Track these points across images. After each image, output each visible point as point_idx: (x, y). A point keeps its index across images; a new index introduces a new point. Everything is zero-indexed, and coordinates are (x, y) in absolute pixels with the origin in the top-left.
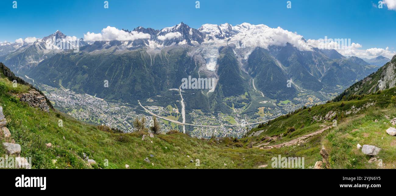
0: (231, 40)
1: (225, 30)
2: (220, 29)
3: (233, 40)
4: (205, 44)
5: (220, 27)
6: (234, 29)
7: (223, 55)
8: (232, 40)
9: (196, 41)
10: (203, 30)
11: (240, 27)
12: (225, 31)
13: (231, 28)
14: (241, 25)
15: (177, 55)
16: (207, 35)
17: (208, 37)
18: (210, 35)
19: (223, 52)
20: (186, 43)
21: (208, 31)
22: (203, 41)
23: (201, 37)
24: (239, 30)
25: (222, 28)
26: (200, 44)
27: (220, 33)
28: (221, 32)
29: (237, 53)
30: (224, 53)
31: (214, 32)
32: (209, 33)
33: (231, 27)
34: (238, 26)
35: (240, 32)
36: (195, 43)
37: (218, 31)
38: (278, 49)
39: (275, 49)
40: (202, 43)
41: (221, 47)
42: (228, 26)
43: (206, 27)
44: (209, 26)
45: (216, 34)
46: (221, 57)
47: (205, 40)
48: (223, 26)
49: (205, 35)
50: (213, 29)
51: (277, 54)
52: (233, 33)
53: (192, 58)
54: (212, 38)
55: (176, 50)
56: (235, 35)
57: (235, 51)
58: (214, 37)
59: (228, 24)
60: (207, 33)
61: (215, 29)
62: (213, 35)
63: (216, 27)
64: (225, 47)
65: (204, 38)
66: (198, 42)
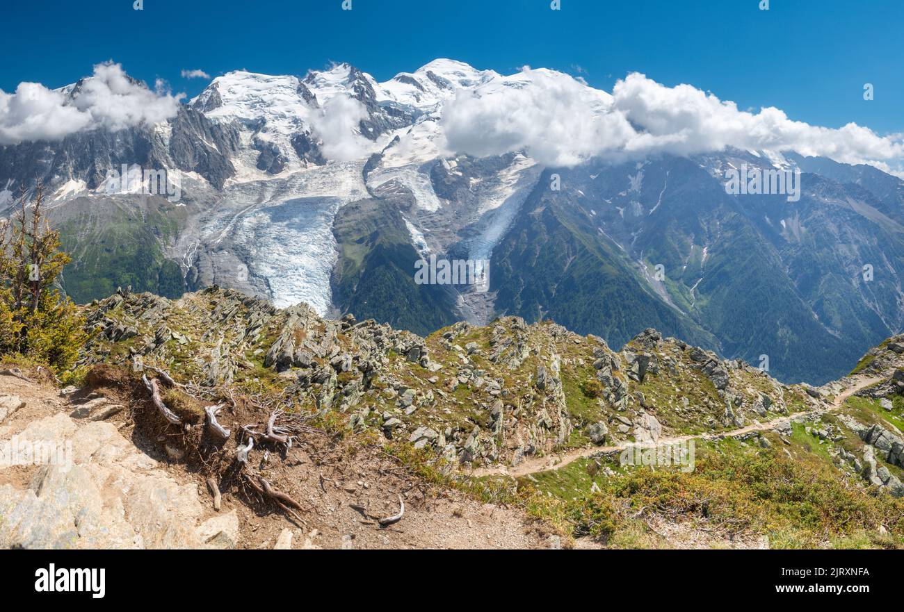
0: (386, 166)
2: (312, 100)
3: (396, 163)
4: (244, 188)
5: (313, 91)
6: (387, 98)
7: (357, 254)
8: (387, 162)
9: (193, 175)
10: (219, 104)
11: (421, 87)
13: (373, 95)
14: (419, 75)
15: (106, 254)
16: (245, 137)
17: (252, 147)
18: (264, 137)
19: (356, 237)
21: (252, 115)
22: (231, 171)
23: (214, 146)
24: (417, 105)
25: (322, 96)
26: (217, 185)
29: (426, 236)
30: (360, 241)
31: (283, 116)
32: (257, 126)
33: (370, 86)
34: (405, 80)
35: (419, 113)
36: (188, 182)
37: (307, 114)
38: (641, 203)
39: (625, 203)
40: (226, 185)
41: (341, 209)
42: (350, 81)
43: (235, 88)
44: (251, 82)
45: (294, 130)
46: (348, 263)
47: (237, 163)
48: (328, 85)
49: (234, 136)
50: (276, 102)
51: (636, 231)
52: (386, 119)
53: (191, 272)
54: (275, 153)
55: (94, 224)
56: (402, 133)
57: (417, 226)
58: (285, 149)
59: (349, 68)
60: (244, 127)
61: (285, 103)
62: (279, 134)
63: (288, 91)
64: (363, 208)
65: (230, 151)
66: (208, 178)
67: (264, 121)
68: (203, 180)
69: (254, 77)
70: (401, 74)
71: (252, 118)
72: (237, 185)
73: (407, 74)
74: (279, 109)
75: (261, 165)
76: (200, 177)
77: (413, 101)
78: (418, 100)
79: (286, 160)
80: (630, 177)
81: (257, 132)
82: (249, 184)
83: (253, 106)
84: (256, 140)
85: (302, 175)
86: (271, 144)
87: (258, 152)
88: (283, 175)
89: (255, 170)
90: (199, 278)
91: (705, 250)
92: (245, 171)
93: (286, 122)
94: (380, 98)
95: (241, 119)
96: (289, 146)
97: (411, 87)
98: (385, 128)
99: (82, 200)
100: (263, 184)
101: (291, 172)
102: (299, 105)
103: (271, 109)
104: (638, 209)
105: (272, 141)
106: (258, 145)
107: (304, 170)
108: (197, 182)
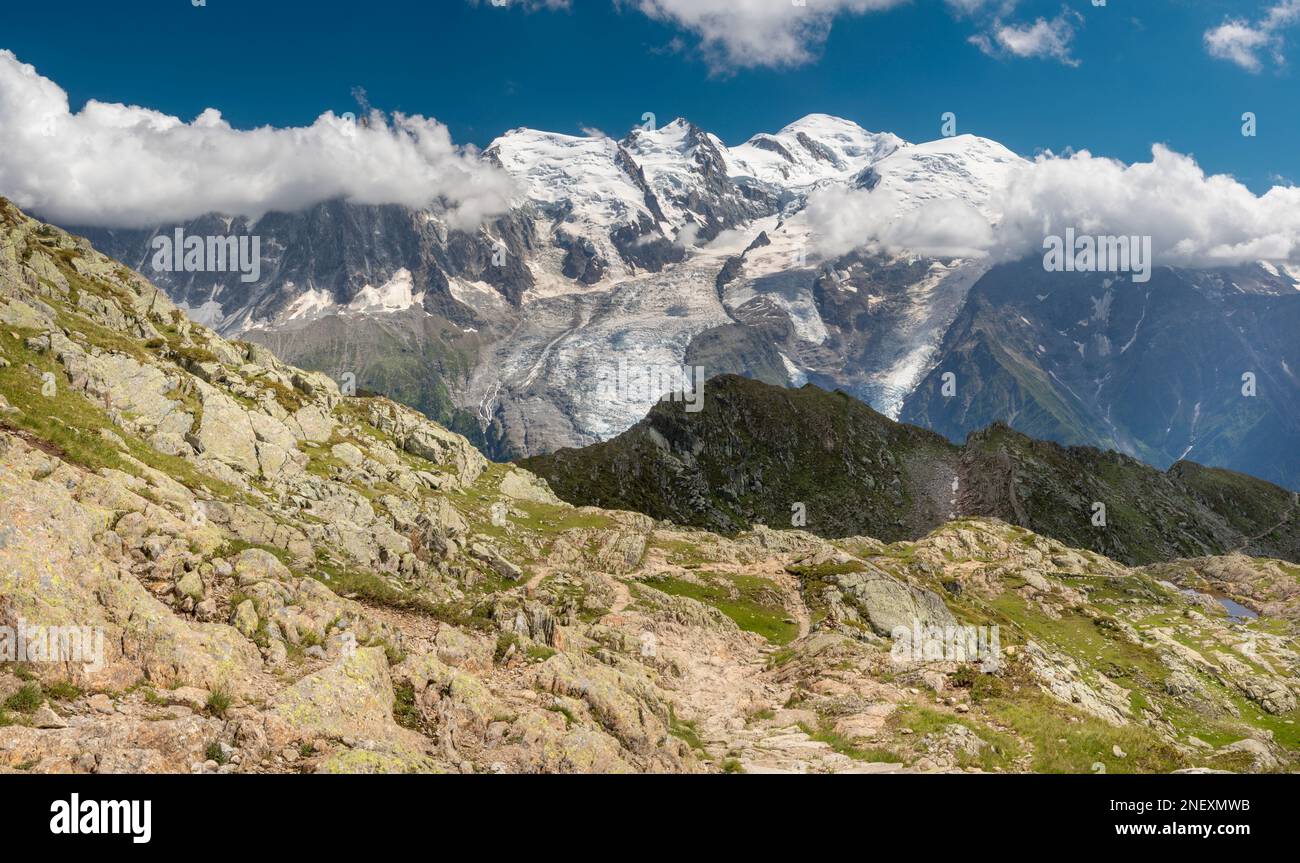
0: (748, 275)
1: (678, 184)
2: (637, 175)
3: (761, 272)
4: (549, 304)
5: (638, 160)
6: (741, 173)
8: (750, 270)
9: (482, 286)
11: (788, 156)
12: (676, 193)
13: (723, 168)
14: (784, 138)
16: (543, 229)
17: (554, 244)
18: (571, 229)
20: (420, 297)
21: (551, 196)
22: (529, 281)
23: (504, 243)
24: (785, 184)
25: (651, 165)
26: (514, 301)
27: (649, 214)
28: (650, 201)
29: (810, 377)
31: (597, 198)
32: (560, 212)
33: (717, 154)
34: (765, 144)
35: (789, 197)
37: (631, 196)
38: (1109, 337)
39: (1086, 336)
40: (525, 301)
41: (695, 338)
42: (689, 146)
43: (524, 155)
44: (547, 146)
45: (613, 220)
47: (535, 267)
48: (657, 151)
49: (528, 226)
50: (587, 177)
51: (1101, 376)
52: (742, 204)
53: (492, 428)
54: (589, 253)
55: (354, 356)
56: (767, 224)
57: (797, 364)
58: (603, 248)
59: (686, 126)
60: (541, 213)
61: (598, 179)
62: (593, 225)
63: (601, 161)
64: (725, 338)
65: (525, 250)
66: (504, 292)
67: (569, 206)
68: (497, 295)
69: (552, 138)
70: (761, 136)
71: (551, 200)
72: (541, 301)
73: (768, 136)
74: (591, 187)
75: (569, 270)
76: (492, 289)
77: (778, 177)
78: (786, 176)
79: (605, 263)
80: (1093, 298)
81: (559, 221)
82: (558, 299)
83: (552, 182)
84: (559, 233)
85: (631, 287)
86: (582, 240)
87: (562, 252)
88: (602, 287)
89: (561, 278)
91: (1197, 407)
92: (548, 281)
93: (601, 208)
94: (733, 171)
95: (535, 202)
96: (608, 243)
97: (774, 156)
98: (740, 218)
99: (331, 321)
100: (577, 299)
101: (614, 282)
102: (619, 182)
103: (579, 187)
104: (1105, 345)
105: (584, 235)
106: (562, 240)
107: (631, 279)
108: (489, 298)
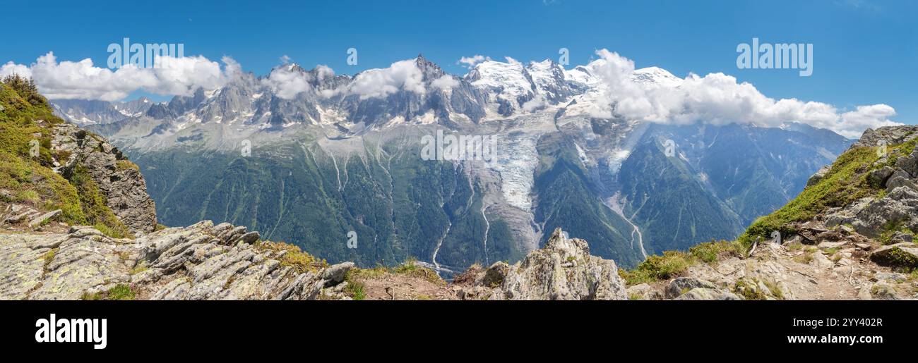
0: (567, 115)
1: (545, 82)
2: (530, 78)
3: (572, 114)
4: (490, 123)
5: (530, 72)
6: (570, 79)
7: (549, 162)
8: (568, 113)
9: (463, 116)
10: (479, 78)
11: (588, 73)
12: (544, 85)
13: (563, 77)
14: (588, 67)
15: (413, 156)
16: (493, 96)
17: (496, 102)
18: (503, 97)
19: (549, 152)
20: (437, 119)
21: (496, 85)
22: (484, 114)
23: (475, 100)
24: (586, 83)
25: (535, 76)
26: (476, 122)
27: (532, 91)
28: (534, 87)
29: (586, 153)
30: (551, 154)
31: (513, 86)
32: (499, 90)
33: (561, 71)
34: (581, 69)
35: (587, 88)
36: (461, 119)
37: (526, 85)
38: (705, 142)
39: (695, 141)
40: (481, 121)
41: (541, 137)
42: (551, 69)
43: (488, 70)
44: (497, 67)
45: (519, 93)
46: (543, 166)
47: (487, 110)
48: (539, 70)
49: (487, 95)
50: (510, 78)
51: (700, 156)
52: (569, 90)
53: (459, 168)
54: (508, 105)
55: (408, 140)
56: (577, 98)
57: (582, 148)
58: (514, 104)
59: (551, 62)
60: (492, 91)
61: (515, 79)
62: (511, 95)
63: (517, 72)
64: (553, 137)
65: (484, 103)
66: (471, 118)
67: (503, 88)
68: (468, 119)
69: (499, 64)
70: (579, 66)
71: (497, 86)
72: (487, 122)
73: (582, 67)
74: (512, 82)
75: (500, 111)
76: (467, 117)
77: (583, 81)
78: (587, 80)
79: (514, 109)
80: (698, 128)
81: (499, 94)
82: (493, 121)
83: (497, 80)
84: (498, 98)
85: (521, 118)
86: (506, 100)
87: (499, 105)
88: (512, 118)
89: (497, 114)
90: (463, 170)
91: (737, 169)
92: (491, 114)
93: (515, 89)
94: (567, 78)
95: (490, 86)
96: (516, 102)
97: (584, 73)
98: (569, 95)
99: (401, 127)
100: (501, 121)
101: (517, 116)
102: (522, 80)
103: (507, 82)
104: (702, 145)
105: (507, 99)
106: (499, 101)
107: (522, 115)
108: (464, 120)
